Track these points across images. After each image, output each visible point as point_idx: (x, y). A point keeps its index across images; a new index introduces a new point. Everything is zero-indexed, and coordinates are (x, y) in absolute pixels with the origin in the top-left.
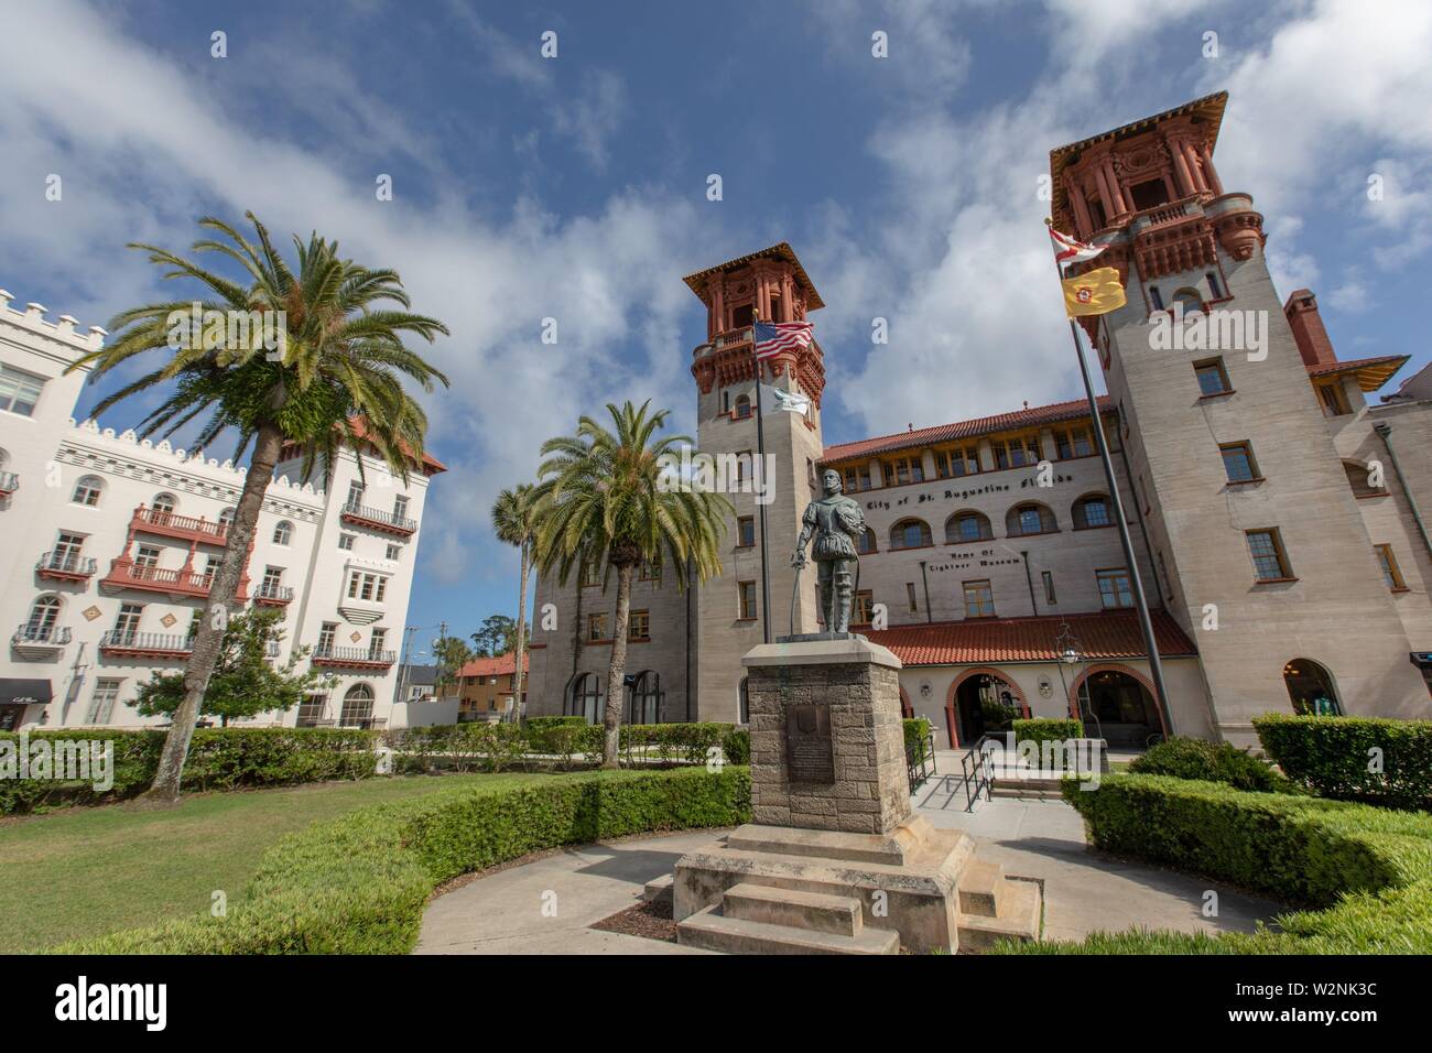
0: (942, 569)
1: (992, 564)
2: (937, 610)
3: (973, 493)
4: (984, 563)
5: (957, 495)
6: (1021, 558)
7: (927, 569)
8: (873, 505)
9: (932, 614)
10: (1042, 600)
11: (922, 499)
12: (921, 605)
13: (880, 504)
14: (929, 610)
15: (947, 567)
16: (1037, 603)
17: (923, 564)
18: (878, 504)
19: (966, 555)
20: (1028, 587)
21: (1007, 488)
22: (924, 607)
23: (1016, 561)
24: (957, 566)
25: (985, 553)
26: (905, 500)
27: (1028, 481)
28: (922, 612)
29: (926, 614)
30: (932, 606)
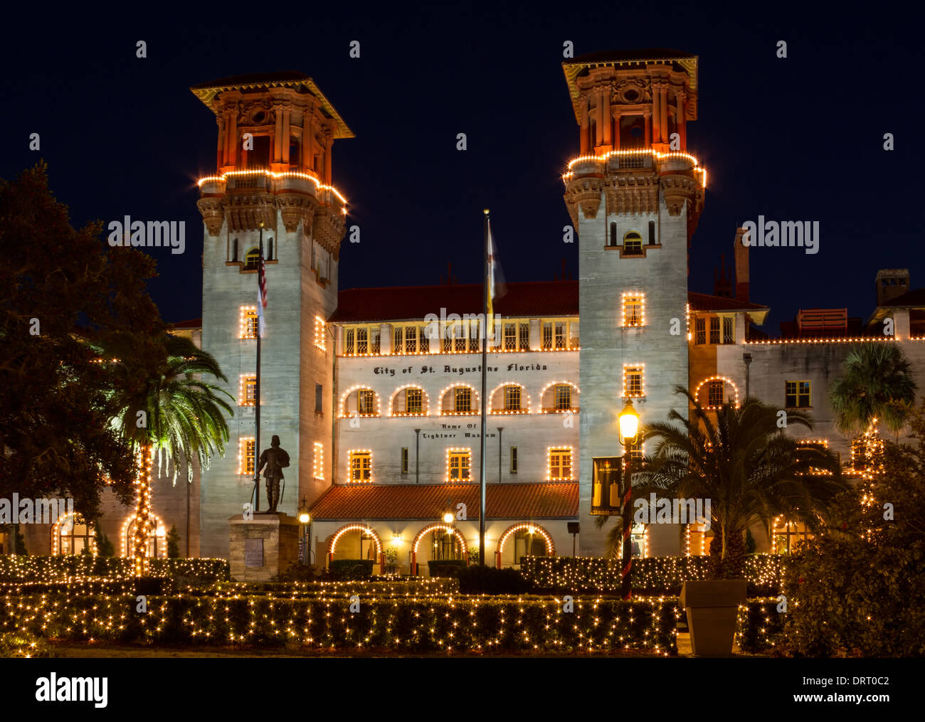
0: (433, 437)
1: (474, 436)
2: (424, 472)
3: (468, 370)
4: (468, 435)
5: (455, 371)
6: (497, 433)
7: (421, 436)
8: (379, 370)
9: (421, 476)
10: (506, 470)
11: (425, 370)
12: (411, 468)
13: (387, 370)
14: (417, 473)
15: (437, 436)
16: (502, 471)
17: (418, 431)
18: (384, 369)
19: (454, 427)
20: (498, 458)
21: (496, 369)
22: (414, 470)
23: (493, 435)
24: (446, 436)
25: (470, 426)
26: (410, 370)
27: (514, 366)
28: (412, 473)
29: (415, 476)
30: (421, 469)
